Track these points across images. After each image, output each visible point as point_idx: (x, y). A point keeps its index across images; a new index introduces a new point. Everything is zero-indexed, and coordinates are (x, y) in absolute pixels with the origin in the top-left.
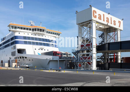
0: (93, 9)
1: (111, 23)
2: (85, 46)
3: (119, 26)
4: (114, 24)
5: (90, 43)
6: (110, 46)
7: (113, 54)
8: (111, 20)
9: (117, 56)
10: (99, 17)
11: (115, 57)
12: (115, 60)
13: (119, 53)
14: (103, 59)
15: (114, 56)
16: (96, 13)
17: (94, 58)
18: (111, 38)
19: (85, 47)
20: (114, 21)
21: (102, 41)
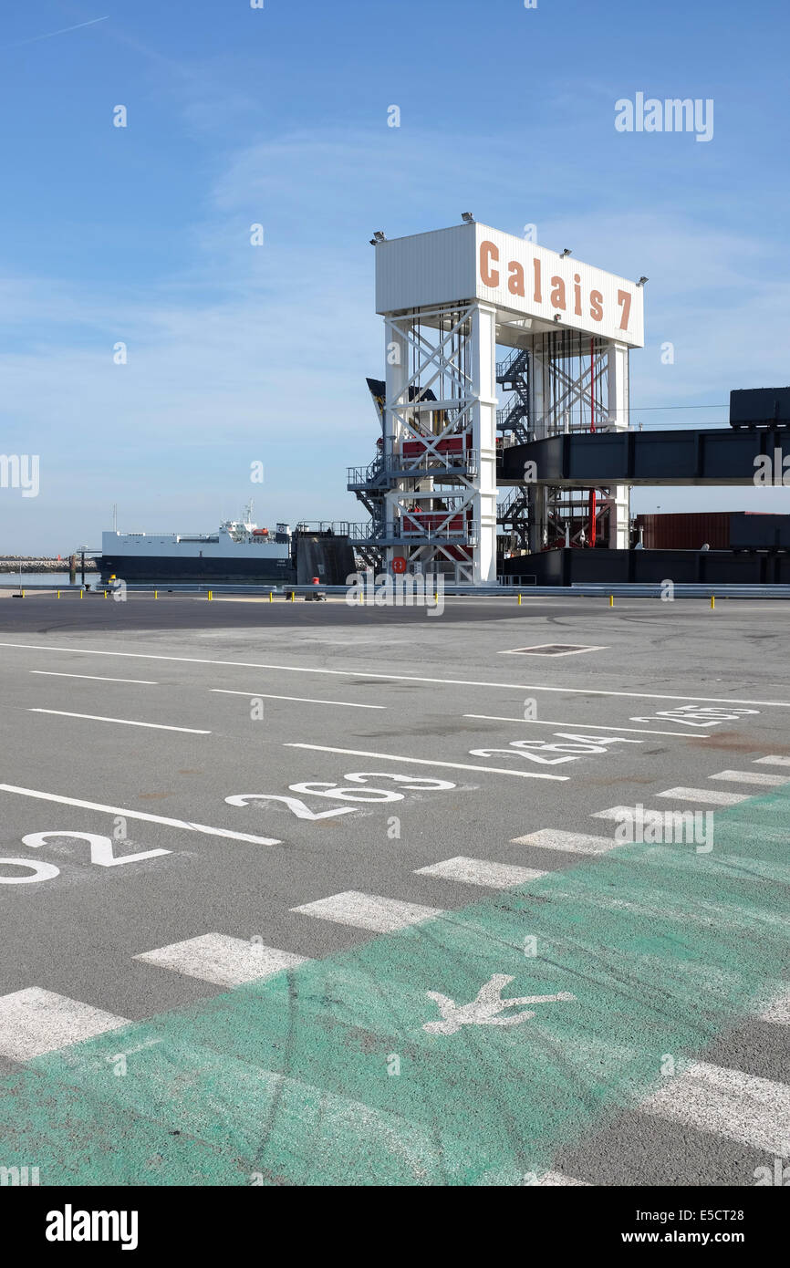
0: (483, 233)
1: (578, 311)
2: (430, 448)
3: (624, 326)
4: (592, 313)
5: (463, 436)
6: (576, 452)
7: (586, 495)
8: (578, 289)
9: (609, 508)
10: (512, 280)
11: (597, 510)
12: (598, 532)
13: (621, 490)
14: (522, 521)
15: (590, 504)
16: (495, 257)
17: (483, 521)
18: (574, 396)
19: (431, 454)
20: (596, 296)
21: (518, 407)
